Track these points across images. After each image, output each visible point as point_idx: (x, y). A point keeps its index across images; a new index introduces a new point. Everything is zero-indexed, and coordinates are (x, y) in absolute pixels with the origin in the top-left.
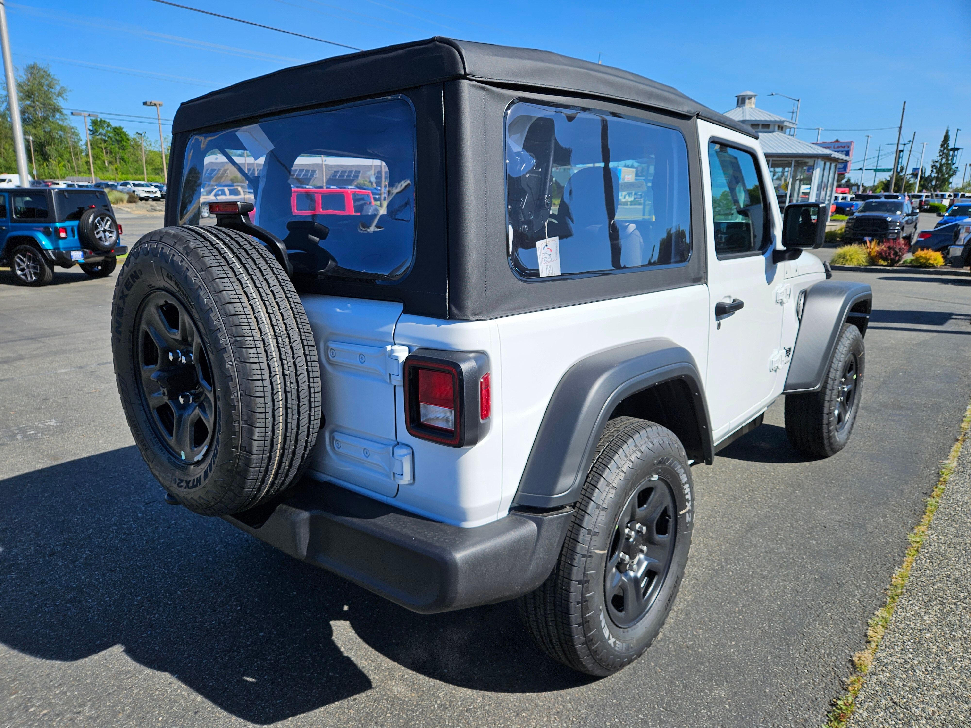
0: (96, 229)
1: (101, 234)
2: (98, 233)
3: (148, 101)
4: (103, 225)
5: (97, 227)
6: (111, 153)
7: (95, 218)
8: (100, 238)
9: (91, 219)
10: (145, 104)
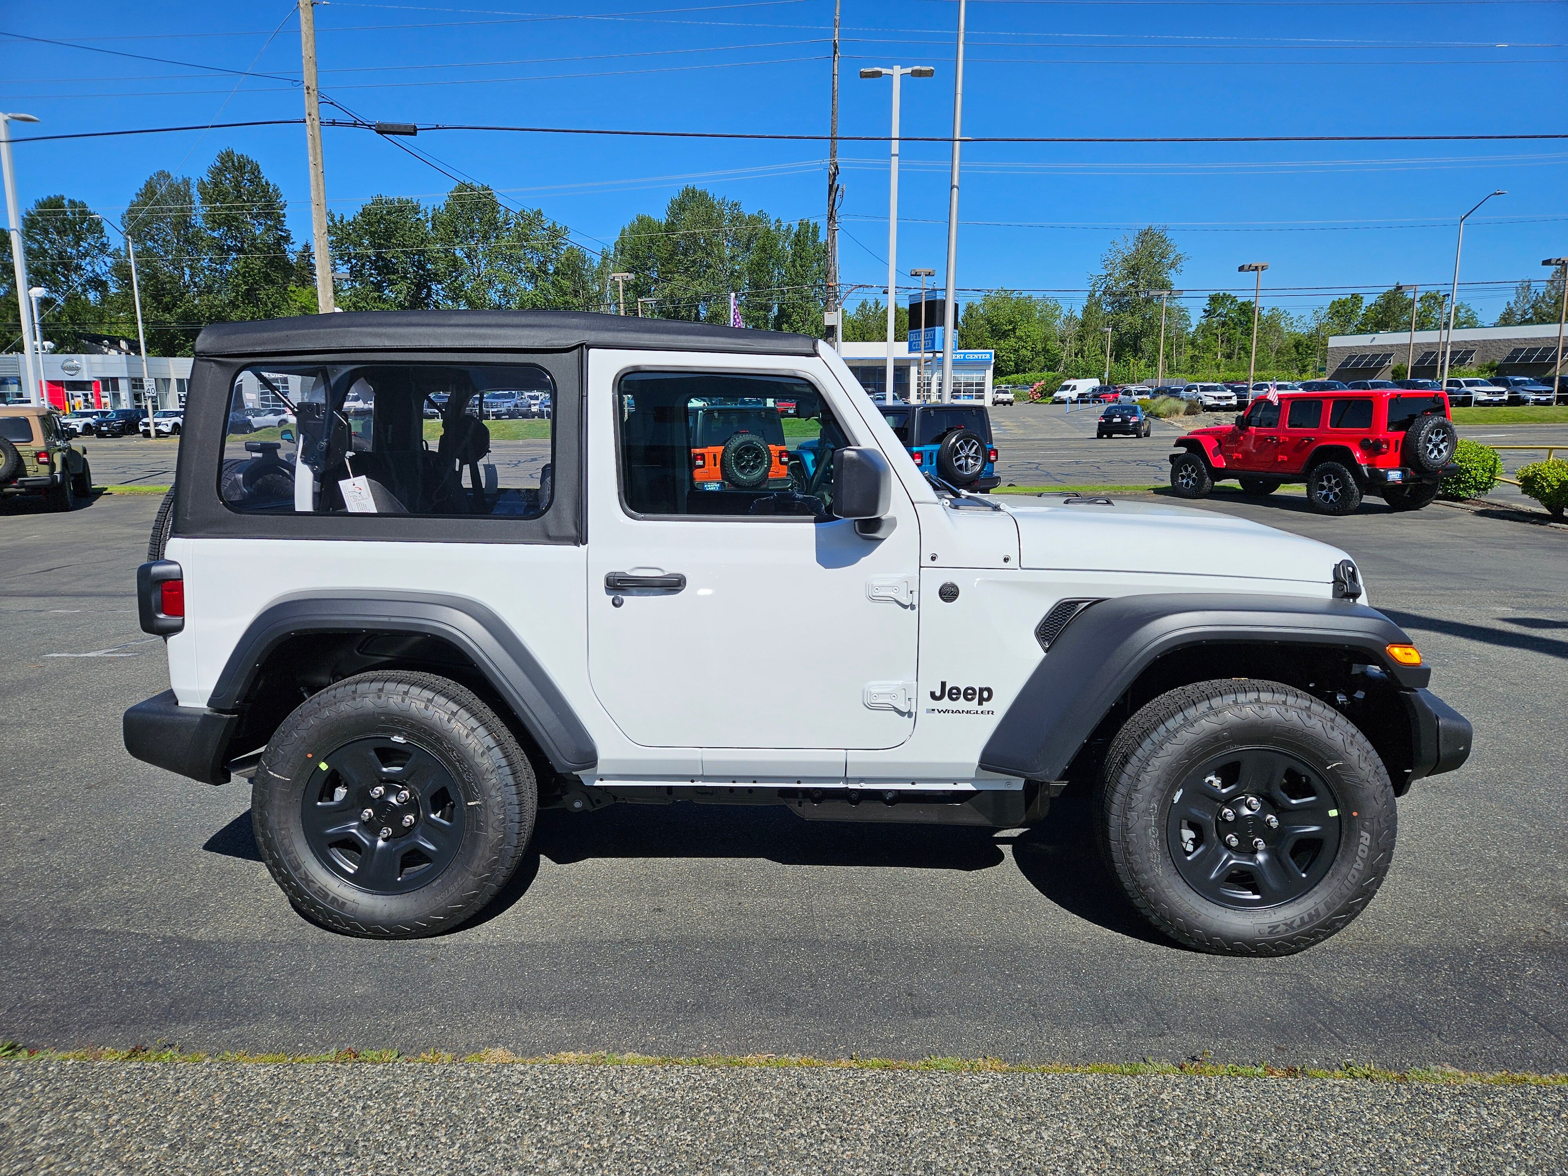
0: (955, 455)
1: (962, 461)
2: (957, 460)
3: (1247, 263)
4: (967, 450)
5: (957, 452)
6: (1229, 341)
7: (957, 441)
8: (960, 466)
9: (953, 440)
10: (1241, 269)
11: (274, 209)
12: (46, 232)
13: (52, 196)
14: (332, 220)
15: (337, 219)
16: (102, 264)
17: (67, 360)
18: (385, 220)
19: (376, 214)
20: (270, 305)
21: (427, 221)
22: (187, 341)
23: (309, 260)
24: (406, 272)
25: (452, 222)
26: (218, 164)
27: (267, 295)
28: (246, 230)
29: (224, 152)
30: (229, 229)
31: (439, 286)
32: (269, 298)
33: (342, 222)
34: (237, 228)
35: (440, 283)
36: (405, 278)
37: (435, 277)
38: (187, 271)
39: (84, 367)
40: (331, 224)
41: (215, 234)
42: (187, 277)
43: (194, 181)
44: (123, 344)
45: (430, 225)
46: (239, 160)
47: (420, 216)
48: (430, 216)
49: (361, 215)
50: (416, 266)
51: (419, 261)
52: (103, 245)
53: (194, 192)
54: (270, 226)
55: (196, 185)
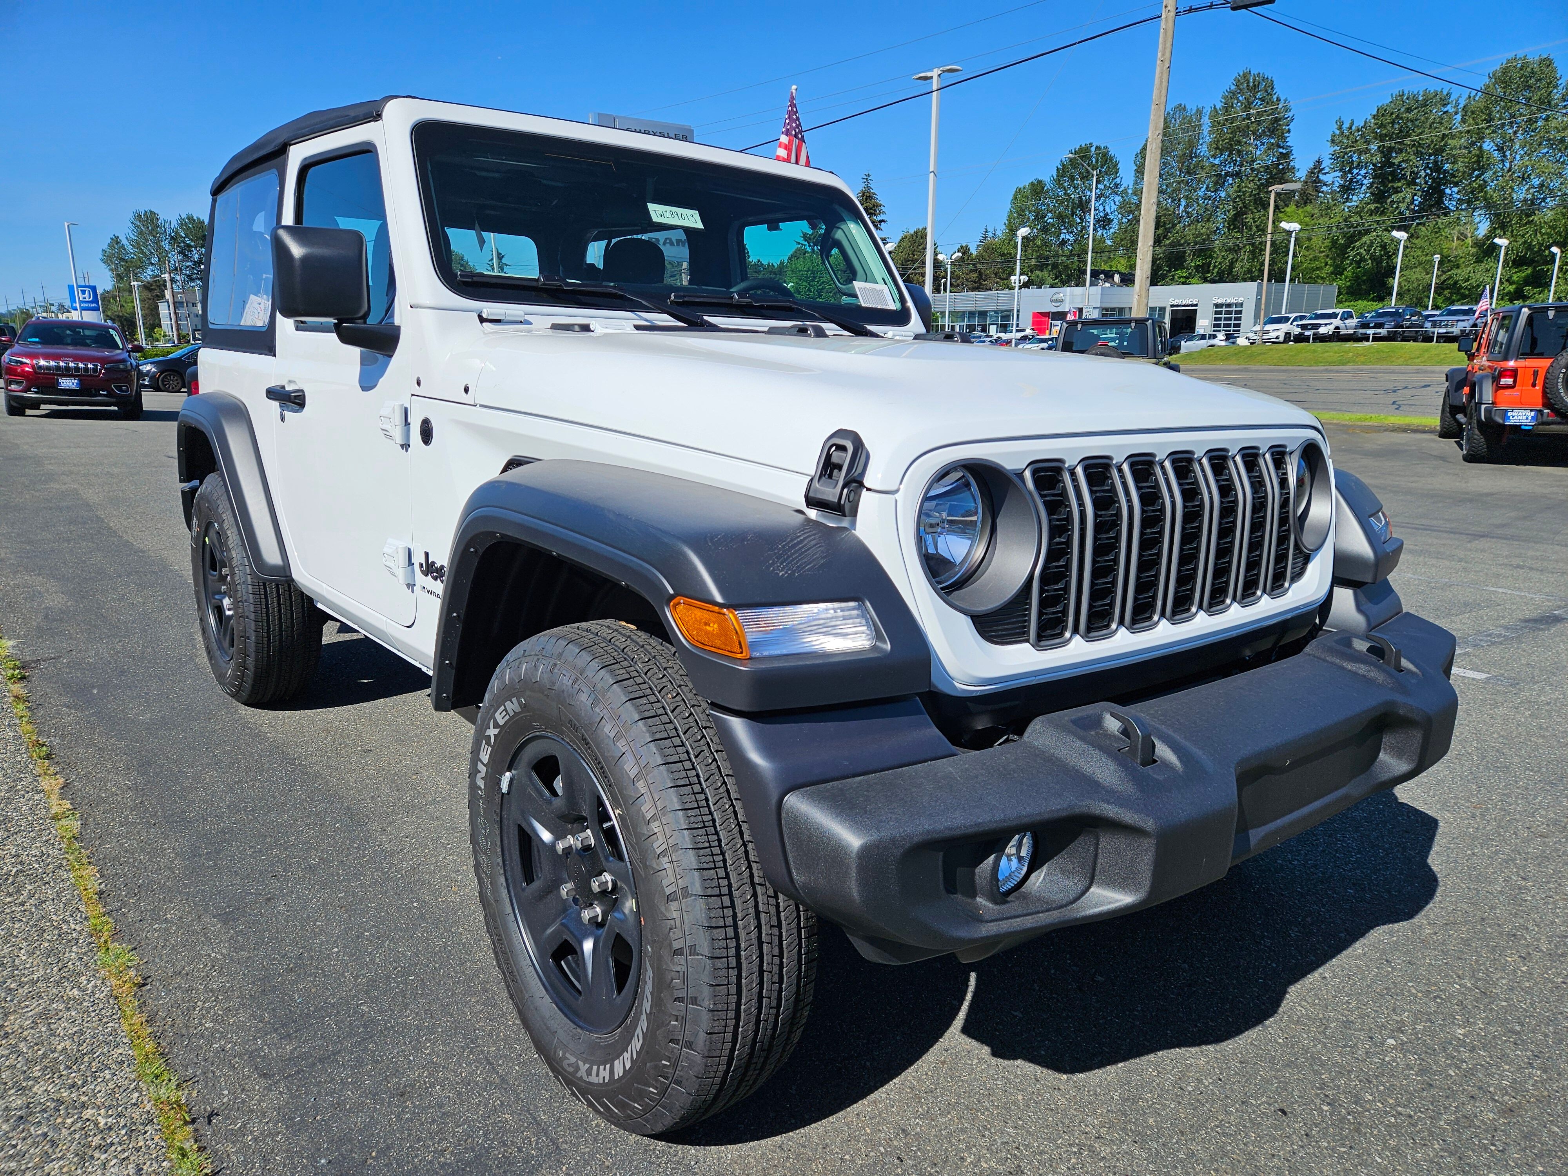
11: (1280, 125)
12: (1072, 178)
13: (1083, 145)
14: (1340, 128)
15: (1346, 126)
16: (1112, 203)
17: (1055, 294)
18: (1402, 119)
19: (1392, 114)
20: (1254, 228)
21: (1456, 113)
22: (1170, 271)
23: (1318, 176)
24: (1415, 175)
25: (1487, 108)
26: (1233, 87)
27: (1254, 219)
28: (1247, 152)
29: (1241, 74)
30: (1231, 154)
31: (1455, 189)
32: (1255, 222)
33: (1351, 128)
34: (1239, 152)
35: (1456, 184)
36: (1413, 183)
37: (1452, 179)
38: (1183, 202)
39: (1067, 300)
40: (1338, 132)
41: (1217, 162)
42: (1182, 208)
43: (1207, 110)
44: (1117, 278)
45: (1459, 117)
46: (1254, 80)
47: (1449, 108)
48: (1461, 106)
49: (1374, 117)
50: (1430, 168)
51: (1436, 162)
52: (1116, 185)
53: (1206, 121)
54: (1273, 144)
55: (1208, 113)
